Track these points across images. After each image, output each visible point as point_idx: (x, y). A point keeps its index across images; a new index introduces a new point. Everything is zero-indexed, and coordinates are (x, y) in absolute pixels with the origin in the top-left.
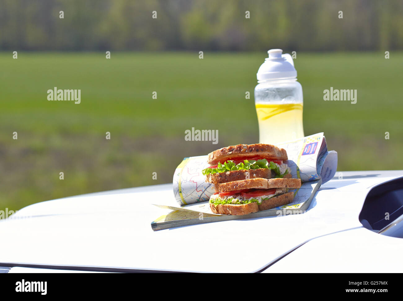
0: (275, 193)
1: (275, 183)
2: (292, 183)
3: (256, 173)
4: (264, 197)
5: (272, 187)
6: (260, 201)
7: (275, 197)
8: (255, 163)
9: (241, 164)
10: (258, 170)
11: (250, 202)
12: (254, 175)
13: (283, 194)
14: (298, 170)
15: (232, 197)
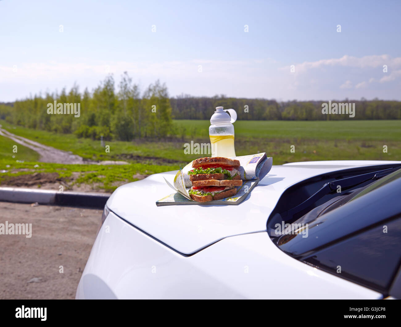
0: (224, 189)
1: (224, 183)
2: (236, 183)
3: (213, 176)
4: (216, 192)
5: (221, 185)
6: (213, 195)
7: (224, 192)
8: (214, 170)
9: (206, 170)
10: (215, 174)
11: (206, 195)
12: (212, 177)
13: (230, 189)
14: (245, 173)
15: (198, 190)
